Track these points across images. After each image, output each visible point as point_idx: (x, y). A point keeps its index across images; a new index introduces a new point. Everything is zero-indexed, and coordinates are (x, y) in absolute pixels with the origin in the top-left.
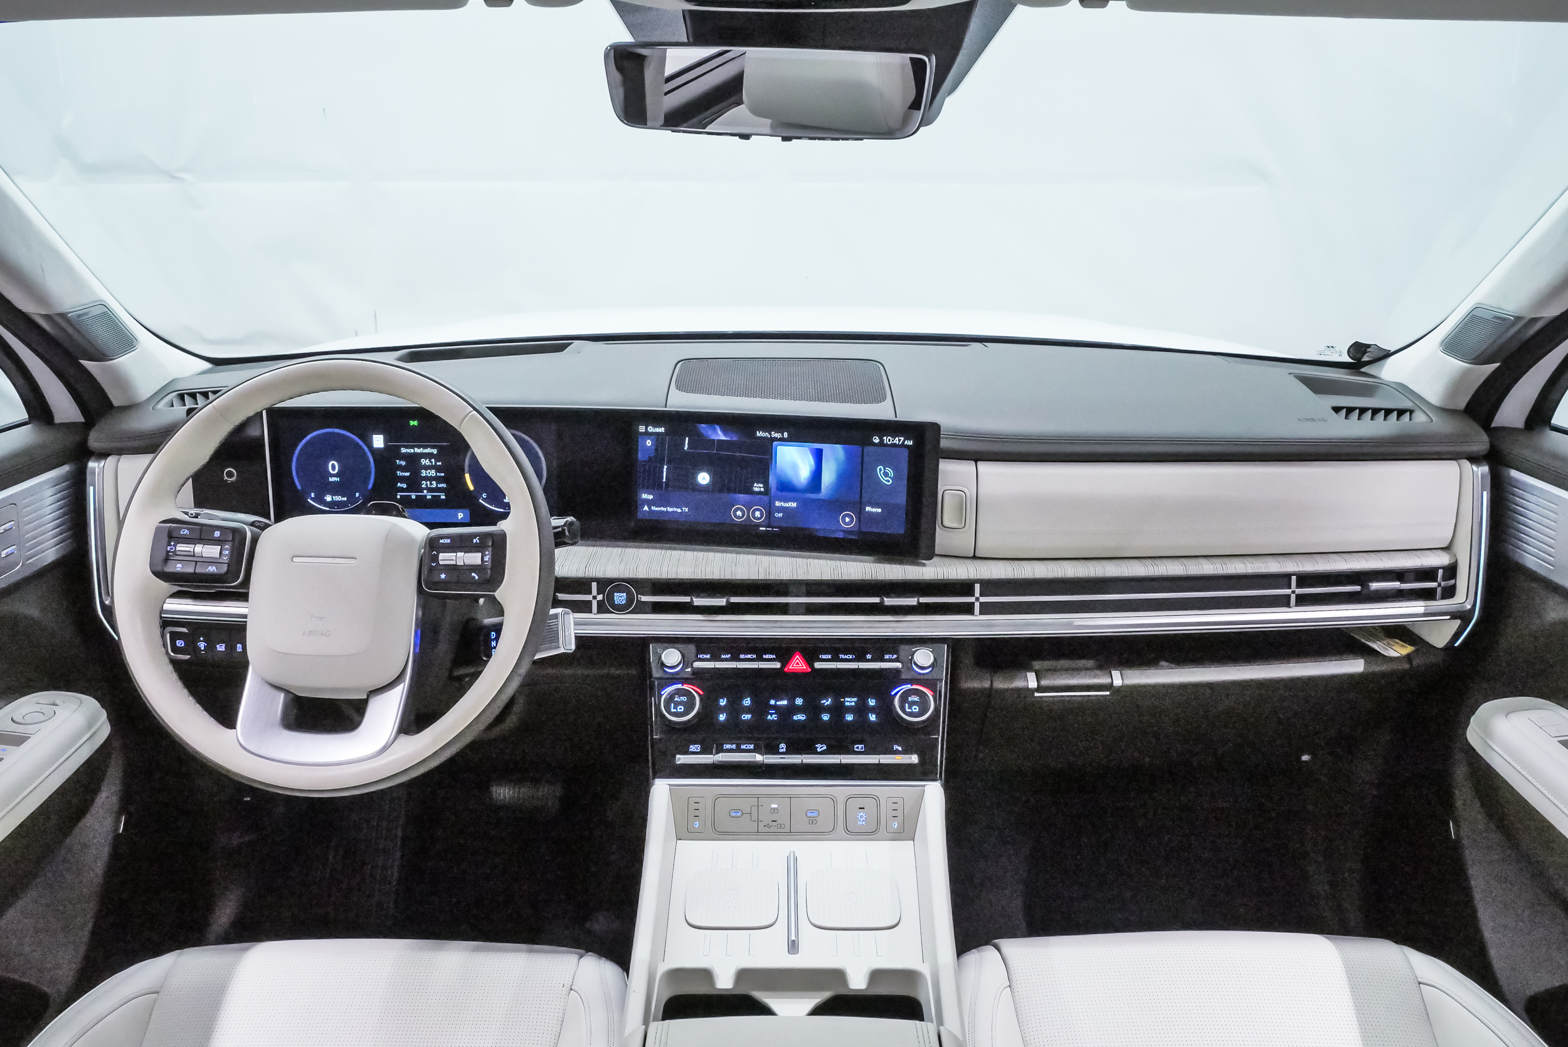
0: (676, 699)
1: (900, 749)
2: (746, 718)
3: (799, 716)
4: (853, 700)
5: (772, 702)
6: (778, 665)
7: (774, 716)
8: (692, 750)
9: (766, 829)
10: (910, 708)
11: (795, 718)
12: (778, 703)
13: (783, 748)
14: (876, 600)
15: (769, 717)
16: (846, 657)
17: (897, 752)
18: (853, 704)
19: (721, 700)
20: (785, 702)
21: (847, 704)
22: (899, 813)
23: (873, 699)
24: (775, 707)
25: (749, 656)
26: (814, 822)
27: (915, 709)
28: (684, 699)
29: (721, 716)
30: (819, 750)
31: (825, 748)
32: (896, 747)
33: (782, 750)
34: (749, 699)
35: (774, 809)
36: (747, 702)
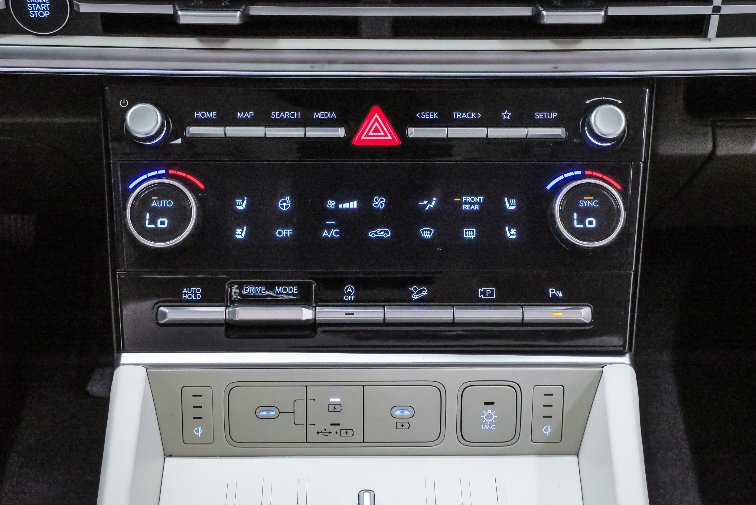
0: (154, 204)
1: (561, 295)
2: (284, 233)
3: (378, 230)
4: (476, 199)
5: (331, 204)
6: (340, 132)
7: (333, 231)
8: (186, 297)
9: (321, 438)
10: (581, 221)
11: (372, 234)
12: (340, 206)
13: (349, 294)
14: (525, 11)
15: (325, 233)
16: (465, 116)
17: (555, 302)
18: (477, 207)
19: (238, 201)
20: (353, 205)
21: (465, 207)
22: (556, 411)
23: (512, 198)
24: (336, 213)
25: (287, 115)
26: (406, 425)
27: (590, 222)
28: (168, 203)
29: (238, 231)
30: (415, 297)
31: (425, 293)
32: (552, 291)
33: (349, 298)
34: (288, 198)
35: (335, 406)
36: (285, 204)
